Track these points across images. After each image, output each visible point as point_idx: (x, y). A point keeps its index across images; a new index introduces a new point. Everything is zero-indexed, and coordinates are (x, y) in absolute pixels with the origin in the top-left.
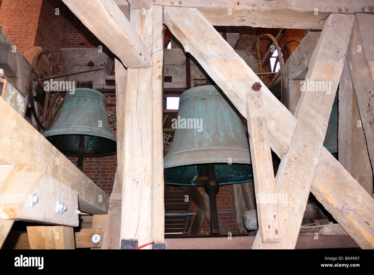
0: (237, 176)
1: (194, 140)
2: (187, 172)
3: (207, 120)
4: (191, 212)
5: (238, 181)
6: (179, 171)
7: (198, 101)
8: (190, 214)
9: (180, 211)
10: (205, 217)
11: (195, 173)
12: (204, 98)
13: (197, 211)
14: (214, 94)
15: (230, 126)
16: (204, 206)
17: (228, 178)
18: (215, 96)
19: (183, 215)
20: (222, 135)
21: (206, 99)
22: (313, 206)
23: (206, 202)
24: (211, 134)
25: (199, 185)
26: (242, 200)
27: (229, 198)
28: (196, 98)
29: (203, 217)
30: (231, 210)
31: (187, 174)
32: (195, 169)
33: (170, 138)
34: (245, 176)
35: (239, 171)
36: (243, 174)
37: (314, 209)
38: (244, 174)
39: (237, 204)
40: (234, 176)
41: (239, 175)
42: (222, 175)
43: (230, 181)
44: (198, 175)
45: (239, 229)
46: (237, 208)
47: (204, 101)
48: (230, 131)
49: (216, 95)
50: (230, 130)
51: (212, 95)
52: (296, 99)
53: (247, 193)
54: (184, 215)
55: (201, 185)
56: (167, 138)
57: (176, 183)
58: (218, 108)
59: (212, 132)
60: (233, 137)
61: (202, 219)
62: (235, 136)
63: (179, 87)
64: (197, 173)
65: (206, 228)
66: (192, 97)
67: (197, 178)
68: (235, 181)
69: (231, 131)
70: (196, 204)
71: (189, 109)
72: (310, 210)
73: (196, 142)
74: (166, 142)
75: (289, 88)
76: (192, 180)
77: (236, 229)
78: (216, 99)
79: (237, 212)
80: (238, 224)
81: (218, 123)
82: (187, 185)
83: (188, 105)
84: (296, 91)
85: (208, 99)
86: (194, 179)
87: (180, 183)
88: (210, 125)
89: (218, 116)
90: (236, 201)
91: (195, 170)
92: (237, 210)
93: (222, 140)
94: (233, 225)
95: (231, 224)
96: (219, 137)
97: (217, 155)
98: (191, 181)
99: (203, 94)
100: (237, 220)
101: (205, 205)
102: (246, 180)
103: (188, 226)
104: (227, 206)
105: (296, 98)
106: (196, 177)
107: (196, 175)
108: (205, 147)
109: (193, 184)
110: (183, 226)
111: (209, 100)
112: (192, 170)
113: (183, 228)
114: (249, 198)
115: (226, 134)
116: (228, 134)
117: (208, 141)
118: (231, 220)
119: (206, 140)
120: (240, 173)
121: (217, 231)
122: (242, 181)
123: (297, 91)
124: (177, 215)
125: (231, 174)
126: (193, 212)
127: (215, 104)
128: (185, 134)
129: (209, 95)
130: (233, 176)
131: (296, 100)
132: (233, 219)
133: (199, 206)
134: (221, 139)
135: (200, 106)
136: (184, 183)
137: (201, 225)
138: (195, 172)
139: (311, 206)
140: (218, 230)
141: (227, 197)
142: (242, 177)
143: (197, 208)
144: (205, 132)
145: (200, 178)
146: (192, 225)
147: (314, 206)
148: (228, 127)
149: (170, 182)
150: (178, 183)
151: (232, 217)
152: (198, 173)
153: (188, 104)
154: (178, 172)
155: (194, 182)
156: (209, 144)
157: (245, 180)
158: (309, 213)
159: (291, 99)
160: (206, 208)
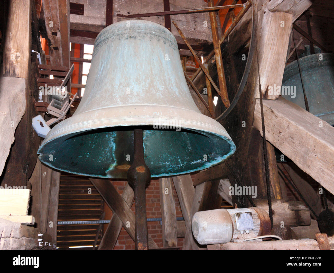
0: (174, 164)
1: (114, 95)
2: (101, 156)
3: (137, 66)
4: (104, 219)
5: (174, 172)
6: (88, 154)
7: (122, 41)
8: (102, 222)
9: (91, 218)
10: (123, 226)
11: (113, 158)
12: (132, 36)
13: (112, 218)
14: (148, 31)
15: (172, 78)
16: (123, 211)
17: (159, 168)
18: (149, 35)
19: (93, 223)
20: (161, 89)
21: (135, 38)
22: (289, 206)
23: (125, 205)
24: (143, 86)
25: (117, 177)
26: (172, 202)
27: (153, 202)
28: (120, 36)
29: (120, 226)
30: (154, 216)
31: (100, 160)
32: (113, 152)
33: (76, 99)
34: (186, 164)
35: (177, 157)
36: (183, 161)
37: (292, 210)
38: (185, 161)
39: (165, 208)
40: (170, 164)
41: (178, 163)
42: (152, 163)
43: (163, 173)
44: (117, 162)
45: (167, 240)
46: (166, 213)
47: (132, 40)
48: (172, 86)
49: (152, 34)
50: (172, 84)
51: (145, 33)
52: (273, 41)
53: (181, 193)
54: (95, 223)
55: (120, 178)
56: (71, 99)
57: (83, 173)
58: (154, 52)
59: (144, 83)
60: (177, 93)
61: (118, 228)
62: (180, 93)
63: (95, 24)
64: (115, 159)
65: (122, 240)
66: (115, 35)
67: (115, 167)
68: (171, 172)
69: (174, 86)
70: (112, 207)
71: (109, 52)
72: (286, 212)
73: (117, 96)
74: (70, 105)
75: (263, 25)
76: (107, 169)
77: (164, 240)
78: (151, 38)
79: (165, 218)
80: (166, 235)
81: (153, 72)
82: (100, 176)
83: (108, 46)
84: (274, 28)
85: (139, 38)
86: (111, 168)
87: (89, 174)
88: (142, 73)
89: (153, 62)
90: (164, 204)
91: (114, 155)
92: (166, 215)
93: (161, 95)
94: (157, 236)
95: (154, 234)
96: (155, 91)
97: (154, 113)
98: (107, 171)
99: (131, 30)
100: (166, 229)
101: (123, 209)
102: (187, 171)
103: (100, 238)
104: (150, 212)
105: (274, 39)
106: (114, 165)
107: (114, 162)
108: (133, 103)
109: (109, 176)
110: (93, 238)
111: (140, 40)
112: (109, 154)
113: (94, 240)
114: (183, 200)
115: (167, 89)
116: (169, 88)
117: (138, 96)
118: (155, 229)
119: (135, 93)
120: (179, 160)
121: (146, 247)
122: (180, 172)
123: (275, 30)
124: (86, 223)
125: (165, 162)
126: (108, 219)
127: (149, 46)
128: (100, 87)
129: (140, 33)
130: (167, 164)
131: (273, 44)
132: (157, 228)
133: (115, 211)
134: (159, 93)
135: (126, 47)
136: (95, 174)
137: (117, 237)
138: (112, 156)
139: (288, 206)
140: (146, 245)
141: (150, 201)
142: (182, 165)
143: (113, 213)
144: (133, 84)
145: (120, 167)
146: (105, 237)
147: (292, 206)
148: (169, 80)
149: (73, 171)
150: (87, 174)
151: (156, 226)
152: (117, 159)
153: (107, 44)
154: (87, 156)
155: (112, 173)
156: (140, 100)
157: (184, 171)
158: (285, 216)
159: (265, 42)
160: (124, 213)
